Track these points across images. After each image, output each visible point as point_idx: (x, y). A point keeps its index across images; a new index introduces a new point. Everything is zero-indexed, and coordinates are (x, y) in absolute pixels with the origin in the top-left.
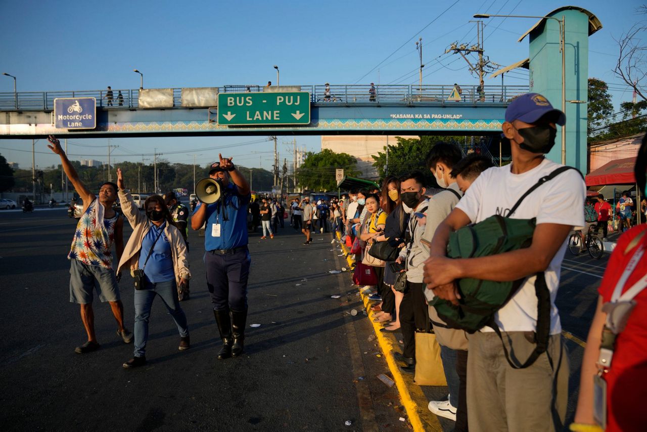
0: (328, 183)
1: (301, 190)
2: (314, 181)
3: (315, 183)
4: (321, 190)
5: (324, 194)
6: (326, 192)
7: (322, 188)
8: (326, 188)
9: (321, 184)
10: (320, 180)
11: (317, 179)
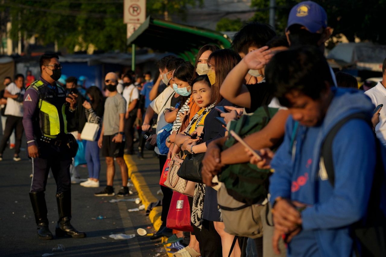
0: (100, 26)
1: (15, 46)
2: (58, 19)
3: (60, 25)
4: (77, 49)
5: (88, 60)
6: (95, 52)
7: (80, 39)
8: (92, 42)
9: (80, 28)
10: (74, 17)
11: (67, 12)
